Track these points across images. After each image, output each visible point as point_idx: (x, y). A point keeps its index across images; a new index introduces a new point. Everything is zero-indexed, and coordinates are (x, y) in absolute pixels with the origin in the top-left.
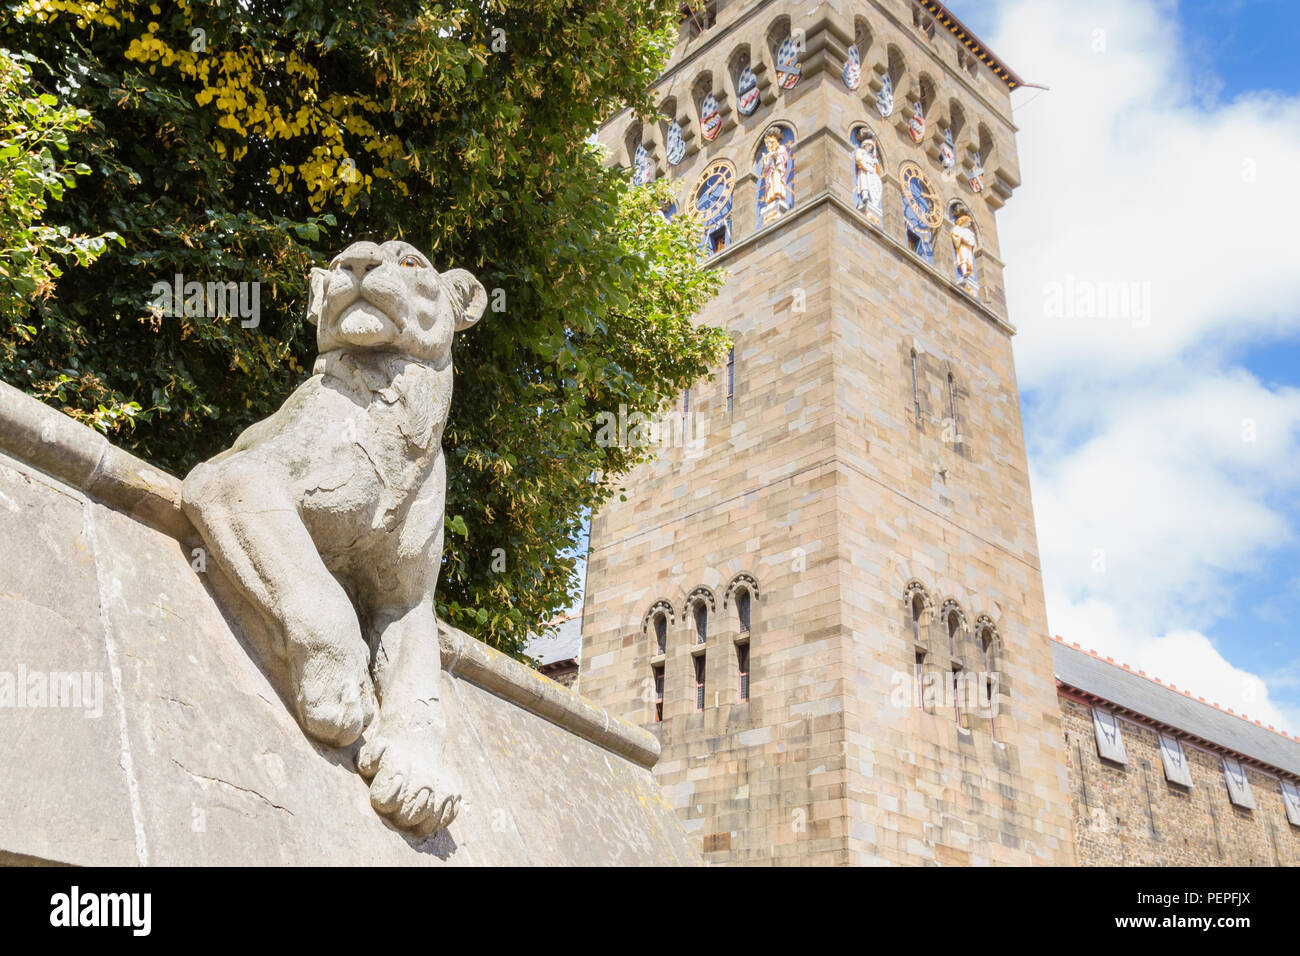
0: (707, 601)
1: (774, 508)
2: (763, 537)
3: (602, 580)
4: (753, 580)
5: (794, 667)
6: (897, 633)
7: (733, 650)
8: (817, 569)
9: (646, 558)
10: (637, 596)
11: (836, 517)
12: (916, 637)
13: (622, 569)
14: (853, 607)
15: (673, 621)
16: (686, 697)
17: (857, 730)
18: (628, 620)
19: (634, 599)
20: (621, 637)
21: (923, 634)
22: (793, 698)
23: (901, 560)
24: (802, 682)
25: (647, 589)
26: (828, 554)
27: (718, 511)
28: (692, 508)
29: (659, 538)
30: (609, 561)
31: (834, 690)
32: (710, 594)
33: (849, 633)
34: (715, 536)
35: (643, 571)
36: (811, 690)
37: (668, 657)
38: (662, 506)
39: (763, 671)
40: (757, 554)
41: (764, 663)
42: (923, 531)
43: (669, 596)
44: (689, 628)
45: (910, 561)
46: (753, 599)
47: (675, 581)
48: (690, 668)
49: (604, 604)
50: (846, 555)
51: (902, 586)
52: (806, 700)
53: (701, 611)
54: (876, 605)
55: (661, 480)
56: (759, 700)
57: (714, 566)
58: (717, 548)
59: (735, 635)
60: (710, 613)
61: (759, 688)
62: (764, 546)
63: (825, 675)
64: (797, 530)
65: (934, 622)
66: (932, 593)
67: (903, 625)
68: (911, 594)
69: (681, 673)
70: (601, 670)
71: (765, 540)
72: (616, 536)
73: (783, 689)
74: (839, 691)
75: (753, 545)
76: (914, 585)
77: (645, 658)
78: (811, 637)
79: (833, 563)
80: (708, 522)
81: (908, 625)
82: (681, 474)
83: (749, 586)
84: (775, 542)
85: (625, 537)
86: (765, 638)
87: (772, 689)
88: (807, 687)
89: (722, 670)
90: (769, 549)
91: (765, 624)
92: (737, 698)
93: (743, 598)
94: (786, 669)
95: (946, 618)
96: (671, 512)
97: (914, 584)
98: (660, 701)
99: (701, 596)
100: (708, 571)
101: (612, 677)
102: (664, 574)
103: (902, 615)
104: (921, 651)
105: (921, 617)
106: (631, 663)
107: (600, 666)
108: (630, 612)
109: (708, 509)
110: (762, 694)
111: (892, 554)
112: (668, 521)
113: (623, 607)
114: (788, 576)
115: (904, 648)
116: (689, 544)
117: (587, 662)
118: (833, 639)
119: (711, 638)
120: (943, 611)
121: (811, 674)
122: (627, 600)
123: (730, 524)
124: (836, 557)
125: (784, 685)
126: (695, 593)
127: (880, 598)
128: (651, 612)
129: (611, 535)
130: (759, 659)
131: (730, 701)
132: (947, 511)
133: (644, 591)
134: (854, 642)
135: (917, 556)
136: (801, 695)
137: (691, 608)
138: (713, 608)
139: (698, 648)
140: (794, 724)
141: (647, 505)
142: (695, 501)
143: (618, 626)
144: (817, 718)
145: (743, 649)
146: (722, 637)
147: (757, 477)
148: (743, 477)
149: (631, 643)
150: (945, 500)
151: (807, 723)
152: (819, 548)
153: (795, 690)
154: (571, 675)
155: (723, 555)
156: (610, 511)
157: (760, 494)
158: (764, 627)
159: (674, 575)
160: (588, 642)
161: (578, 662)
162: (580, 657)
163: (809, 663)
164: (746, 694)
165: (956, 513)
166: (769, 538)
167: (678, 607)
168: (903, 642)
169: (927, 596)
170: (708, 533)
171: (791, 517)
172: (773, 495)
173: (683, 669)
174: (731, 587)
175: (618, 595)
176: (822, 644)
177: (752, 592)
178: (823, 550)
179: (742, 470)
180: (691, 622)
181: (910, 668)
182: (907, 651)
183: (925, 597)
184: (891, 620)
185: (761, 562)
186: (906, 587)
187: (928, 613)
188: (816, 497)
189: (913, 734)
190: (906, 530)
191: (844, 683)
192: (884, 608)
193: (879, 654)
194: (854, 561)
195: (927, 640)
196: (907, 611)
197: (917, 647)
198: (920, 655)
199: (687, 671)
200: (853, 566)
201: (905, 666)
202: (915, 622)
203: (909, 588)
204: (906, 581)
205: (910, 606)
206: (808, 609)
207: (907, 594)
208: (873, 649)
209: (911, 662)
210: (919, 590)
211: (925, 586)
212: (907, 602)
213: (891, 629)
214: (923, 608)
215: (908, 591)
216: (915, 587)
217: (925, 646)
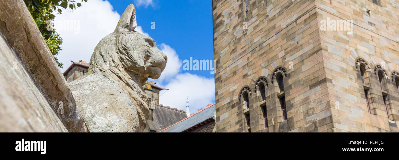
0: (264, 82)
1: (289, 36)
2: (285, 50)
3: (220, 85)
4: (283, 69)
5: (306, 101)
6: (354, 81)
7: (277, 100)
8: (312, 57)
9: (237, 72)
10: (235, 88)
11: (318, 32)
12: (363, 83)
13: (228, 78)
14: (331, 70)
15: (251, 94)
16: (260, 123)
17: (339, 123)
18: (232, 98)
19: (234, 89)
20: (231, 105)
21: (367, 81)
22: (307, 114)
23: (351, 49)
24: (310, 106)
25: (239, 83)
26: (316, 49)
27: (264, 45)
28: (254, 46)
29: (241, 62)
30: (222, 76)
31: (326, 107)
32: (265, 79)
33: (331, 81)
34: (265, 55)
35: (236, 77)
36: (316, 109)
37: (250, 109)
38: (241, 49)
39: (292, 106)
40: (284, 58)
41: (292, 102)
42: (361, 37)
43: (248, 84)
44: (258, 95)
45: (356, 50)
46: (284, 77)
47: (250, 78)
48: (260, 111)
49: (222, 94)
50: (325, 48)
51: (354, 60)
52: (313, 114)
53: (262, 88)
54: (342, 69)
55: (240, 39)
56: (292, 118)
57: (266, 67)
58: (266, 60)
59: (278, 94)
60: (266, 87)
61: (291, 113)
62: (286, 54)
63: (321, 101)
64: (300, 43)
65: (371, 76)
66: (369, 63)
67: (356, 77)
68: (359, 64)
69: (256, 114)
70: (224, 120)
71: (286, 51)
72: (224, 66)
73: (302, 111)
74: (328, 106)
75: (281, 54)
76: (359, 60)
77: (241, 111)
78: (312, 87)
79: (319, 52)
80: (261, 50)
81: (359, 77)
82: (247, 34)
83: (282, 72)
84: (291, 50)
85: (228, 66)
86: (291, 92)
87: (297, 112)
88: (313, 108)
89: (274, 109)
90: (289, 54)
91: (291, 86)
92: (282, 120)
93: (280, 78)
94: (302, 102)
95: (377, 73)
96: (245, 51)
97: (360, 59)
98: (249, 128)
99: (262, 81)
100: (263, 70)
101: (229, 122)
102: (245, 76)
103: (355, 73)
104: (366, 88)
105: (364, 74)
106: (236, 114)
107: (224, 118)
108: (233, 94)
109: (261, 45)
110: (293, 115)
111: (347, 47)
112: (245, 54)
113: (230, 93)
114: (299, 63)
115: (358, 87)
116: (253, 62)
117: (218, 118)
118: (323, 85)
119: (267, 97)
120: (375, 71)
121: (314, 102)
122: (231, 90)
123: (270, 48)
124: (320, 49)
125: (302, 109)
126: (259, 80)
127: (344, 66)
128: (241, 92)
129: (222, 66)
130: (289, 101)
131: (279, 121)
132: (372, 28)
133: (237, 85)
134: (333, 85)
135: (359, 47)
136: (311, 112)
137: (258, 87)
138: (267, 85)
139: (263, 102)
140: (308, 125)
141: (235, 50)
142: (255, 43)
143: (229, 101)
144: (319, 121)
145: (282, 99)
146: (272, 96)
147: (280, 25)
148: (274, 27)
149: (235, 107)
150: (371, 24)
151: (315, 123)
152: (312, 47)
153: (307, 111)
154: (213, 125)
155: (269, 62)
156: (220, 57)
157: (282, 32)
158: (290, 87)
159: (249, 75)
160: (218, 110)
161: (215, 118)
162: (215, 116)
163: (313, 98)
164: (286, 118)
165: (377, 29)
166: (289, 49)
167: (252, 88)
168: (358, 84)
170: (261, 55)
171: (297, 38)
172: (288, 31)
173: (257, 112)
174: (274, 74)
175: (227, 89)
176: (318, 88)
177: (283, 74)
178: (314, 48)
179: (274, 25)
180: (258, 93)
181: (362, 95)
182: (360, 88)
183: (366, 65)
184: (350, 75)
185: (286, 60)
186: (356, 60)
187: (368, 72)
188: (308, 26)
189: (367, 124)
190: (353, 36)
191: (331, 103)
192: (346, 70)
193: (346, 90)
194: (329, 51)
195: (369, 83)
196: (358, 71)
197: (364, 86)
198: (366, 90)
199: (259, 113)
200: (329, 53)
201: (359, 94)
202: (362, 77)
203: (357, 61)
204: (355, 58)
205: (359, 69)
206: (310, 75)
207: (357, 64)
208: (343, 87)
209: (361, 93)
210: (362, 62)
211: (365, 60)
212: (357, 67)
213: (351, 79)
214: (365, 70)
215: (357, 62)
216: (360, 61)
217: (368, 86)
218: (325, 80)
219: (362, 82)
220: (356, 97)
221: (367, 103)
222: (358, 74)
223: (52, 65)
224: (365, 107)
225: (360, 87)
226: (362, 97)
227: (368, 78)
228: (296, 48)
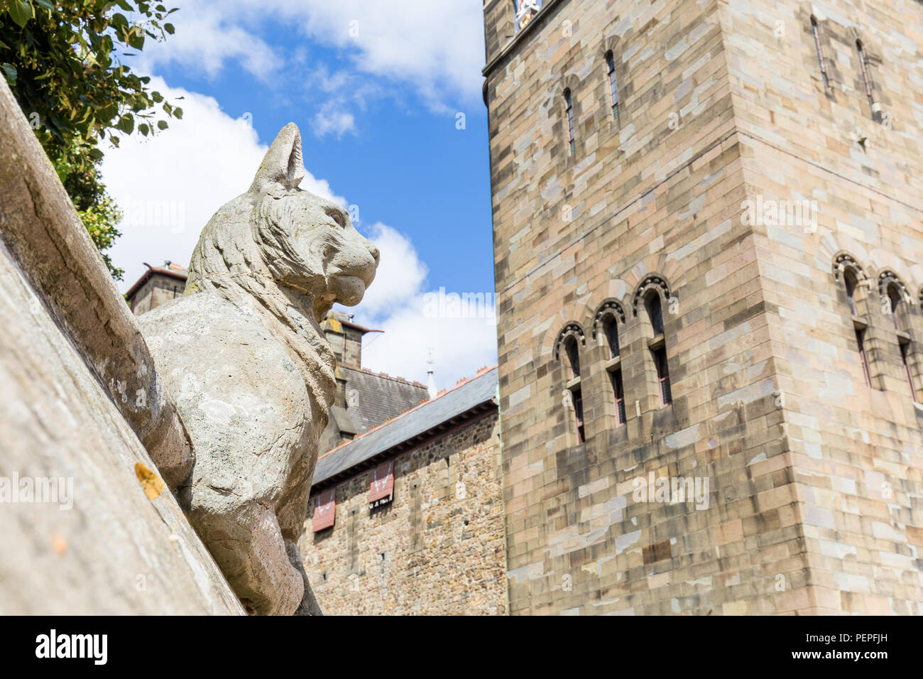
0: (615, 313)
1: (675, 201)
2: (665, 234)
3: (510, 320)
4: (661, 280)
5: (717, 357)
6: (830, 306)
7: (648, 355)
8: (730, 250)
9: (550, 287)
10: (545, 326)
11: (744, 191)
12: (853, 312)
13: (528, 304)
14: (777, 283)
15: (584, 342)
16: (607, 412)
17: (797, 410)
18: (539, 351)
19: (542, 330)
20: (535, 369)
21: (860, 309)
22: (719, 389)
23: (824, 231)
24: (727, 371)
25: (554, 317)
26: (739, 233)
27: (615, 221)
28: (589, 226)
29: (561, 264)
30: (514, 299)
31: (764, 372)
32: (618, 306)
33: (775, 309)
34: (616, 246)
35: (549, 300)
36: (740, 378)
37: (582, 379)
38: (559, 232)
39: (683, 370)
40: (662, 253)
41: (683, 360)
42: (846, 202)
43: (577, 317)
44: (601, 344)
45: (835, 233)
46: (663, 299)
47: (581, 302)
48: (607, 384)
49: (515, 341)
50: (760, 230)
51: (830, 260)
52: (734, 389)
53: (611, 327)
54: (802, 279)
55: (556, 208)
56: (683, 399)
57: (619, 277)
58: (620, 258)
59: (649, 341)
60: (620, 324)
61: (680, 388)
62: (668, 243)
63: (752, 359)
64: (701, 218)
65: (871, 296)
66: (865, 265)
67: (835, 299)
68: (841, 267)
69: (598, 391)
70: (520, 405)
71: (669, 236)
72: (518, 274)
73: (707, 382)
74: (770, 371)
75: (656, 245)
76: (842, 258)
77: (560, 385)
78: (730, 323)
79: (747, 239)
80: (607, 236)
81: (841, 299)
82: (574, 196)
83: (658, 287)
84: (679, 236)
85: (527, 273)
86: (680, 335)
87: (695, 385)
88: (733, 375)
89: (640, 378)
90: (674, 245)
91: (679, 320)
92: (658, 403)
93: (653, 303)
94: (708, 361)
95: (885, 290)
96: (569, 237)
97: (843, 256)
98: (580, 424)
99: (609, 310)
100: (613, 283)
101: (531, 410)
102: (569, 298)
103: (834, 289)
104: (860, 327)
105: (855, 292)
106: (547, 392)
107: (519, 401)
108: (541, 343)
109: (606, 222)
110: (685, 392)
112: (568, 245)
113: (533, 339)
114: (698, 265)
115: (840, 323)
116: (589, 263)
117: (505, 401)
118: (756, 319)
119: (624, 349)
120: (880, 283)
121: (736, 361)
122: (536, 332)
123: (629, 230)
124: (749, 232)
125: (707, 379)
126: (602, 308)
127: (806, 272)
128: (561, 338)
129: (513, 274)
130: (677, 358)
131: (651, 407)
132: (871, 180)
133: (551, 320)
134: (781, 318)
135: (841, 227)
136: (728, 385)
137: (600, 324)
138: (623, 319)
139: (612, 361)
140: (722, 417)
141: (544, 235)
142: (592, 218)
143: (531, 359)
144: (749, 406)
145: (659, 353)
146: (636, 346)
147: (653, 175)
148: (638, 179)
149: (546, 373)
150: (867, 170)
151: (739, 412)
152: (730, 228)
153: (720, 382)
154: (492, 417)
155: (626, 264)
156: (509, 252)
157: (658, 192)
158: (678, 324)
159: (579, 297)
160: (504, 381)
161: (497, 401)
162: (498, 397)
163: (732, 350)
164: (668, 398)
165: (882, 183)
166: (674, 233)
167: (587, 326)
168: (839, 317)
169: (860, 268)
170: (609, 246)
171: (694, 205)
172: (671, 189)
173: (600, 386)
174: (638, 293)
175: (526, 330)
176: (745, 326)
177: (662, 292)
178: (734, 229)
179: (636, 173)
180: (602, 339)
181: (851, 343)
182: (844, 326)
183: (858, 270)
184: (821, 295)
185: (668, 259)
186: (835, 259)
187: (863, 286)
188: (719, 177)
189: (863, 411)
190: (826, 201)
191: (776, 361)
192: (812, 282)
193: (812, 331)
194: (770, 236)
195: (865, 315)
196: (839, 284)
197: (855, 322)
198: (860, 331)
199: (604, 387)
200: (769, 240)
201: (843, 341)
202: (849, 298)
203: (838, 261)
204: (834, 254)
205: (842, 280)
206: (724, 295)
207: (836, 267)
208: (804, 325)
209: (850, 337)
210: (850, 264)
211: (856, 259)
212: (837, 276)
213: (822, 303)
214: (857, 282)
215: (837, 264)
216: (844, 260)
217: (864, 321)
218: (761, 308)
219: (849, 310)
220: (835, 348)
221: (863, 361)
222: (840, 293)
223: (96, 272)
224: (858, 371)
225: (845, 323)
226: (850, 347)
227: (864, 303)
228: (691, 229)
